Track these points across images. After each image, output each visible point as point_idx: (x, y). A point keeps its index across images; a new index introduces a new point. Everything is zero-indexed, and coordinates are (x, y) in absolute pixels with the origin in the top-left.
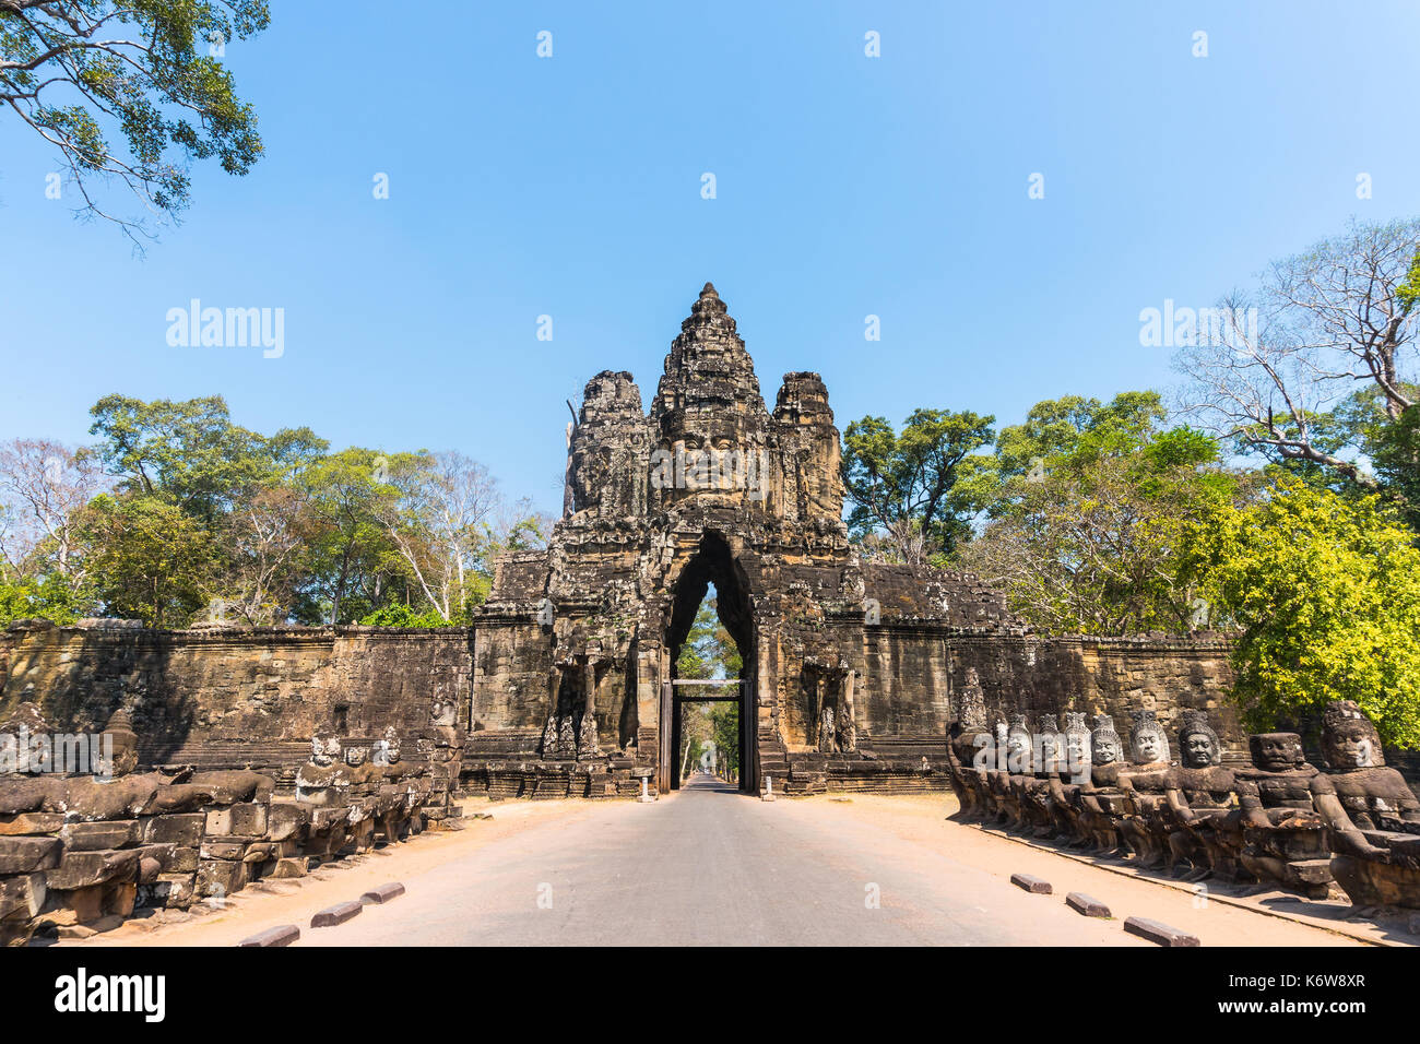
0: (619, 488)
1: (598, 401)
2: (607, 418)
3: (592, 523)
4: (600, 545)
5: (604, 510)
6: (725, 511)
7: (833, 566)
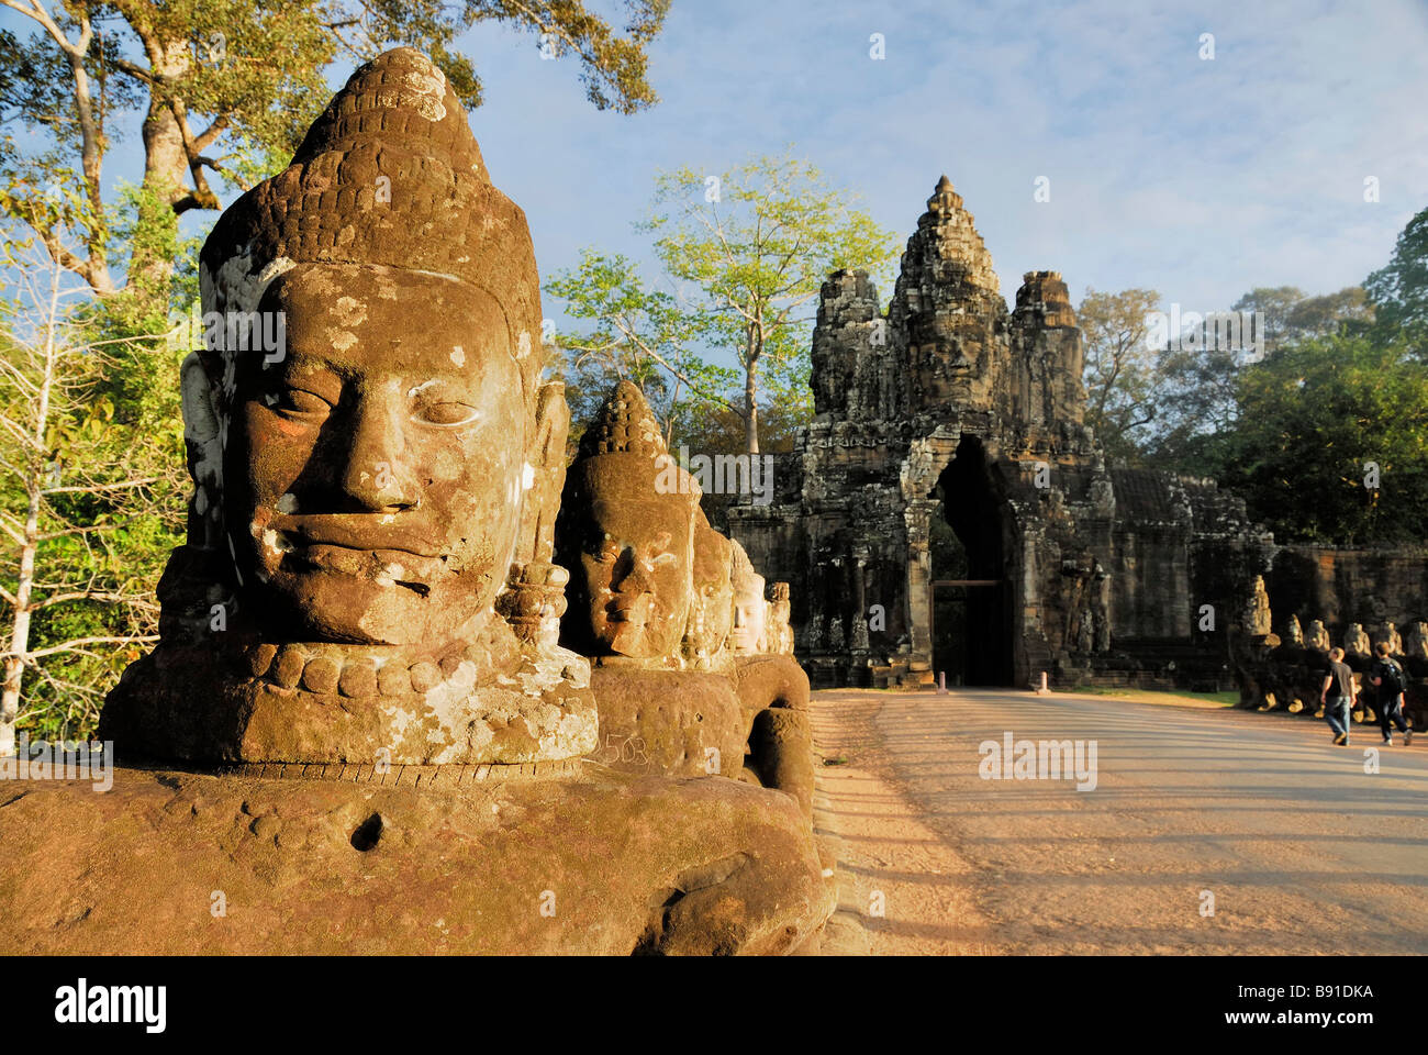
0: (865, 390)
1: (838, 301)
2: (849, 319)
3: (840, 426)
4: (848, 448)
5: (851, 413)
6: (978, 416)
7: (1079, 472)
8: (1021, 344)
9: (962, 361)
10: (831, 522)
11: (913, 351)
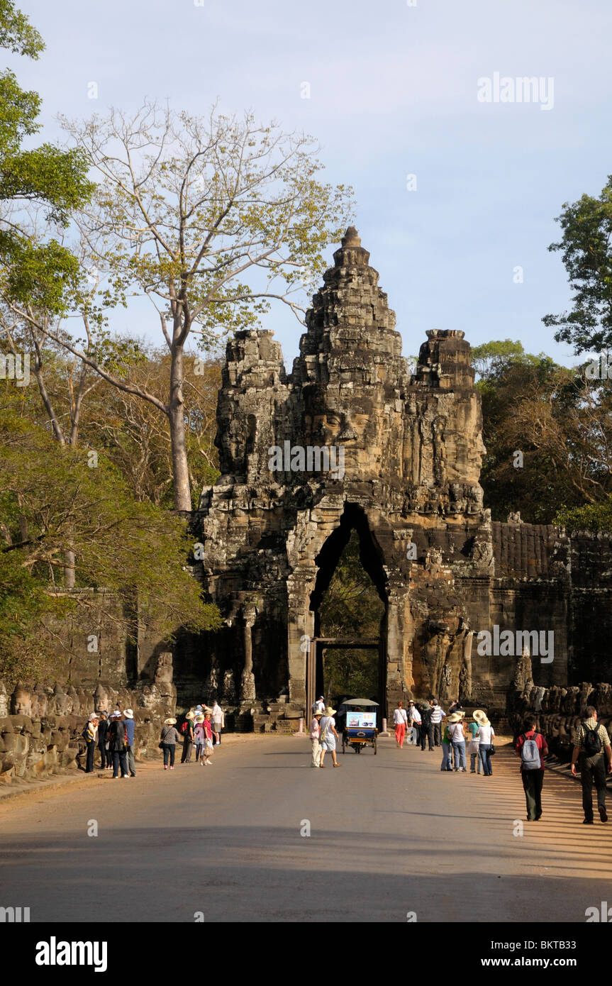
0: (265, 455)
1: (241, 365)
2: (251, 385)
3: (241, 490)
4: (247, 512)
5: (251, 477)
6: (364, 485)
7: (466, 530)
8: (413, 409)
9: (349, 434)
10: (230, 581)
11: (307, 419)
